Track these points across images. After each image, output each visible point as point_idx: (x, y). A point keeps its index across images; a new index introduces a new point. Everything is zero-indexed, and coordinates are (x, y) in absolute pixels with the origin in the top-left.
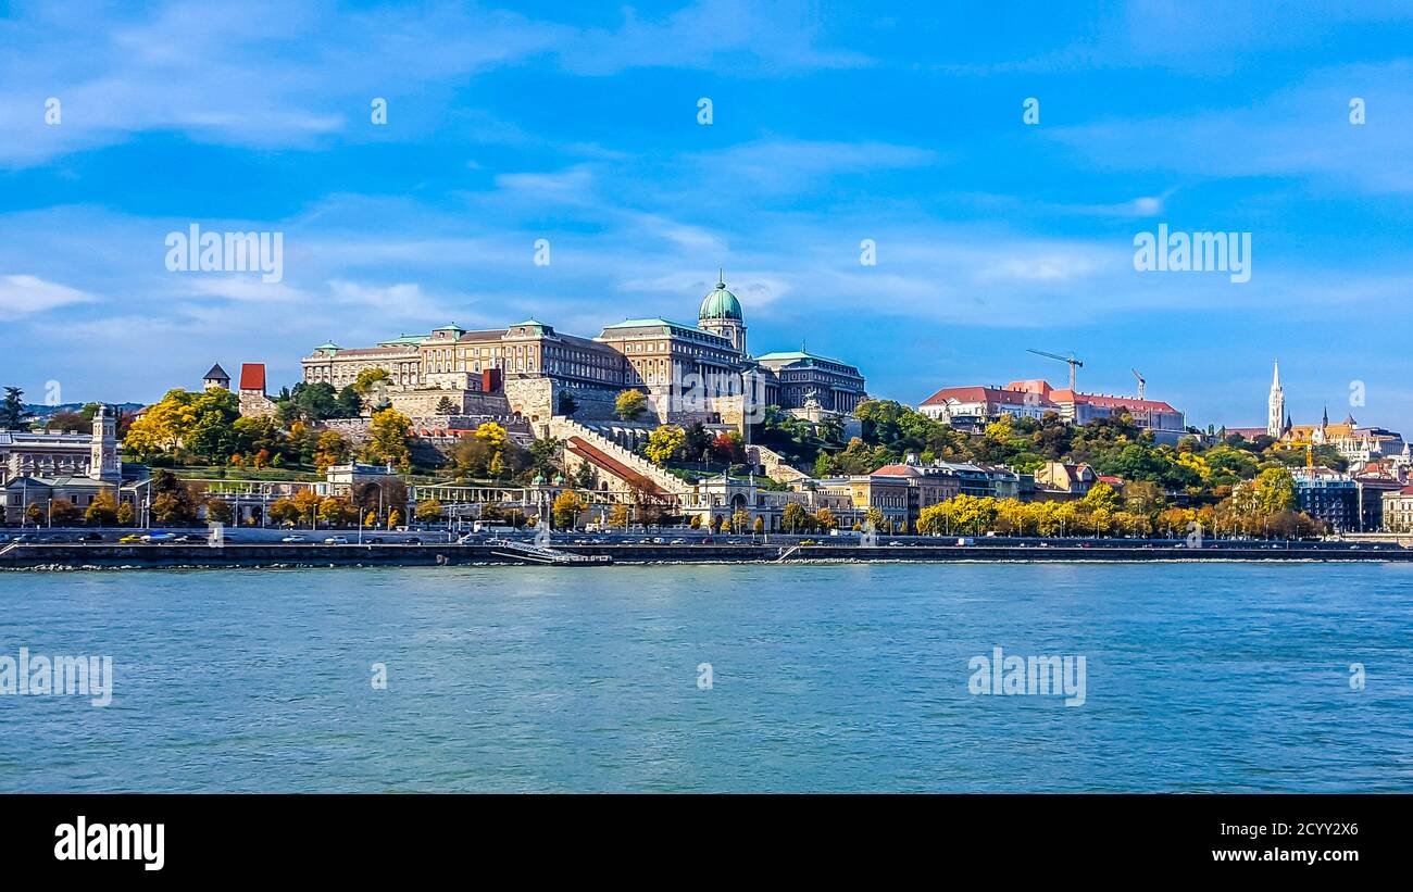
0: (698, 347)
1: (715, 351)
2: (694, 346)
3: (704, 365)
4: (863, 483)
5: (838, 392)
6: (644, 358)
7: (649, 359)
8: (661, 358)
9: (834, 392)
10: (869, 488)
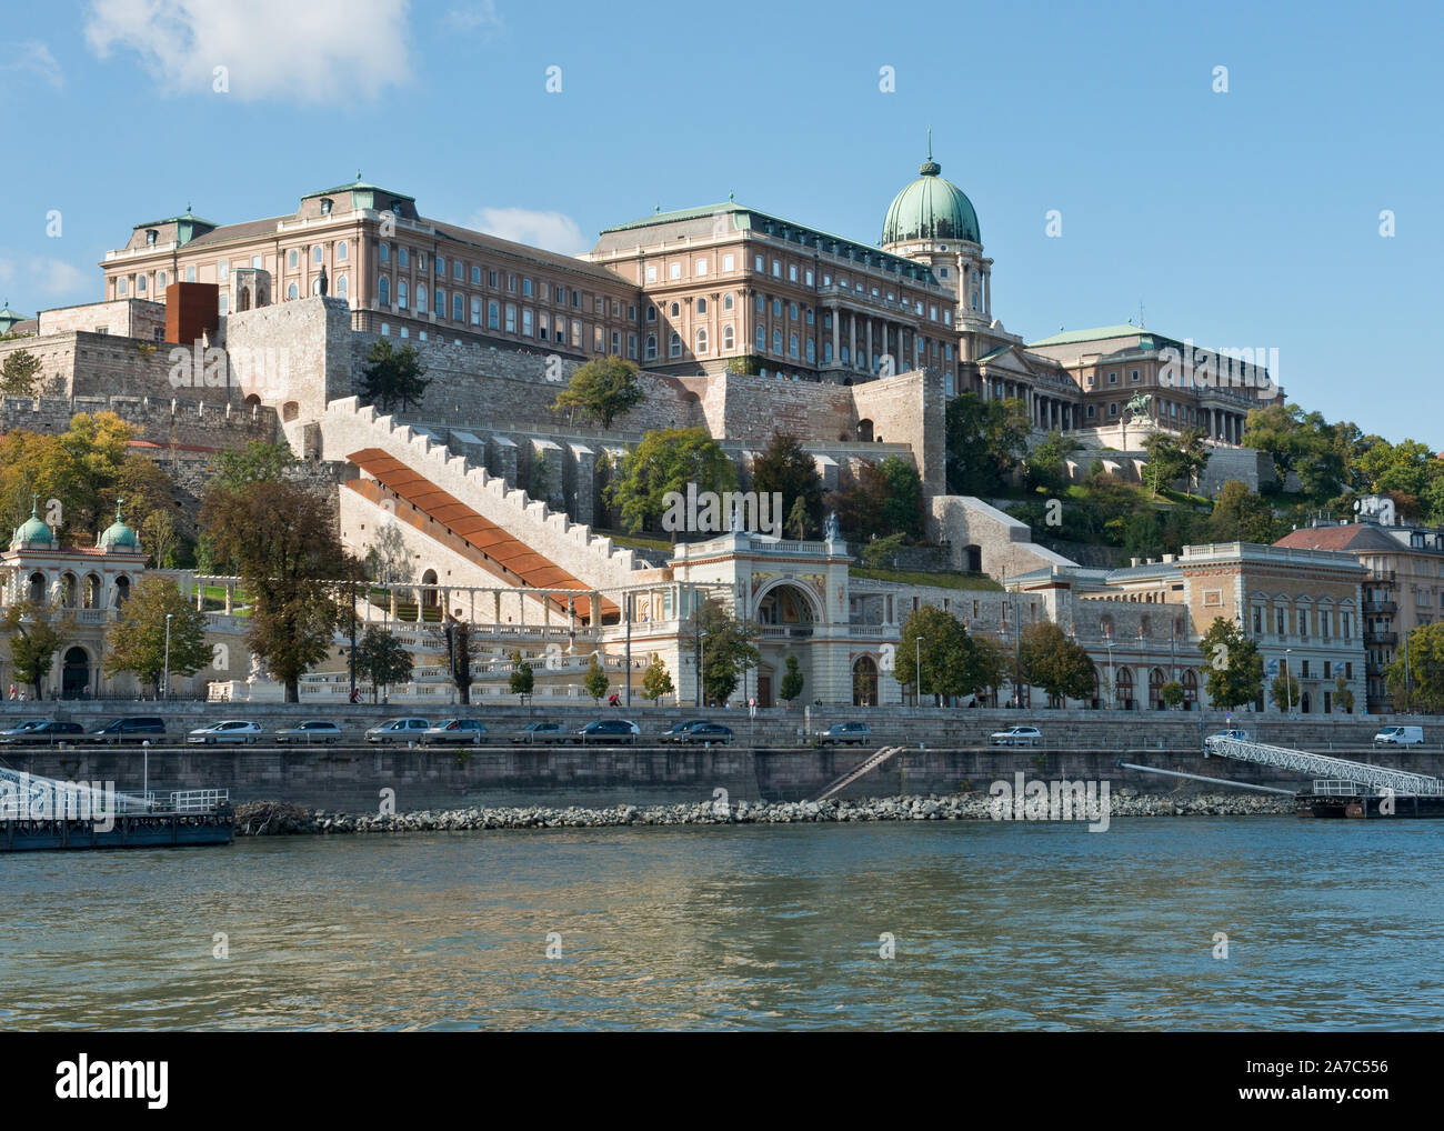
0: (834, 270)
1: (883, 285)
2: (820, 267)
3: (845, 314)
4: (1219, 566)
5: (1218, 412)
6: (688, 294)
7: (697, 295)
8: (725, 291)
9: (1208, 411)
10: (1238, 579)
